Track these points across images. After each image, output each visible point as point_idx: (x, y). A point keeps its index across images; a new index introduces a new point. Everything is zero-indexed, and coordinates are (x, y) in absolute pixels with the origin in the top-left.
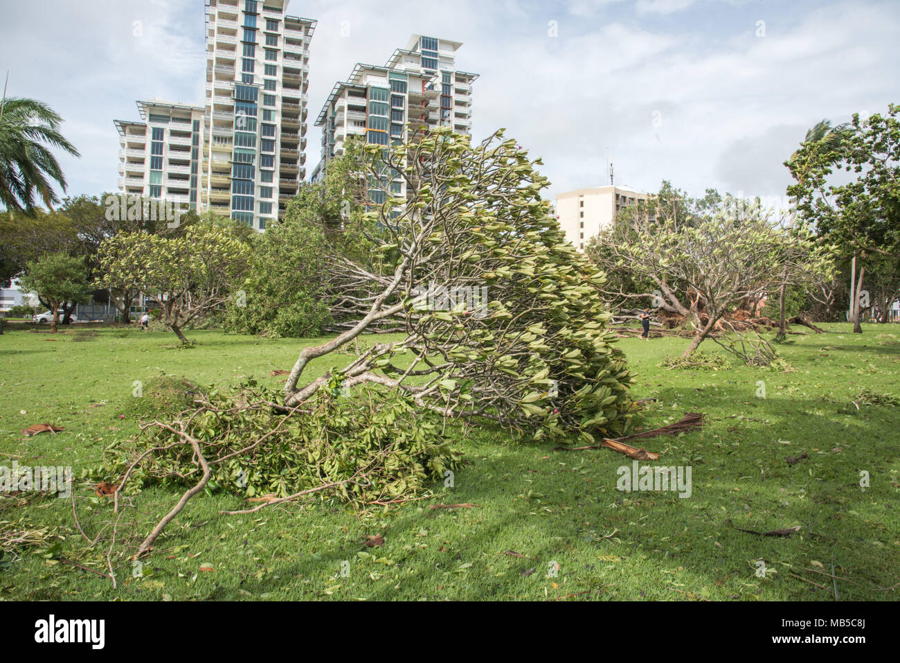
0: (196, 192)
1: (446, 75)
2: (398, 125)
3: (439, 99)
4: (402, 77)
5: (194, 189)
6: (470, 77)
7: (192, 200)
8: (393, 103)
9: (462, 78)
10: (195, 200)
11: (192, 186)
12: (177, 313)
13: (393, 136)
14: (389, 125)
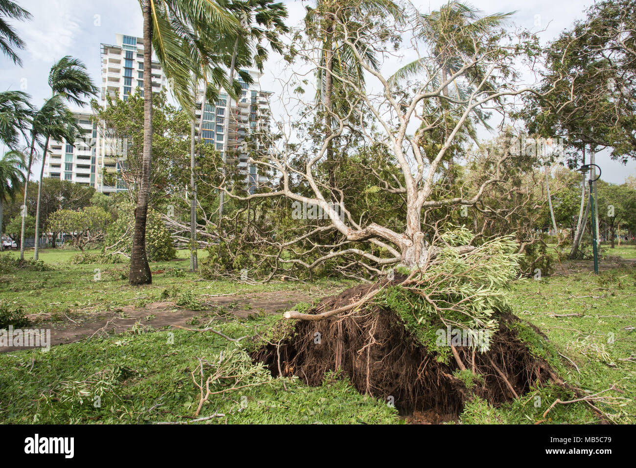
0: (95, 167)
1: (254, 92)
2: (221, 126)
3: (249, 107)
4: (223, 96)
5: (93, 165)
6: (269, 94)
7: (92, 172)
8: (218, 113)
9: (263, 94)
10: (94, 172)
11: (92, 163)
12: (81, 241)
13: (218, 133)
14: (215, 126)
